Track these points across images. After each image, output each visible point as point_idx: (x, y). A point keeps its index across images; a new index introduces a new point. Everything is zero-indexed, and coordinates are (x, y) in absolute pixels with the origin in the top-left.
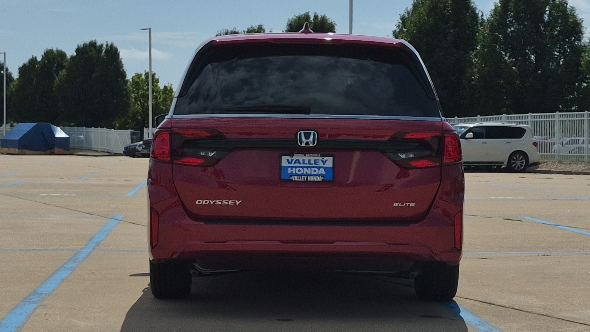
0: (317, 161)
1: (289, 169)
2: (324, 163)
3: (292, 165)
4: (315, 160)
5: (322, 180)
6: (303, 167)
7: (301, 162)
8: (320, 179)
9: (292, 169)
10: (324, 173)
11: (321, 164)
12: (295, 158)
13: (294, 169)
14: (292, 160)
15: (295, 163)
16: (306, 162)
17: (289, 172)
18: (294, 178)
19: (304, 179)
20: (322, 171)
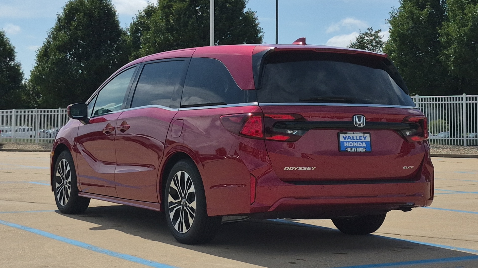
0: (361, 137)
1: (345, 143)
2: (365, 138)
3: (346, 140)
4: (360, 137)
5: (365, 151)
6: (353, 142)
7: (352, 138)
8: (364, 150)
9: (346, 143)
10: (365, 146)
11: (363, 140)
12: (348, 135)
13: (348, 143)
14: (346, 137)
15: (348, 139)
16: (355, 138)
17: (345, 146)
18: (349, 150)
19: (355, 150)
20: (364, 145)
